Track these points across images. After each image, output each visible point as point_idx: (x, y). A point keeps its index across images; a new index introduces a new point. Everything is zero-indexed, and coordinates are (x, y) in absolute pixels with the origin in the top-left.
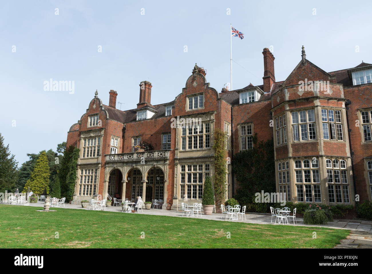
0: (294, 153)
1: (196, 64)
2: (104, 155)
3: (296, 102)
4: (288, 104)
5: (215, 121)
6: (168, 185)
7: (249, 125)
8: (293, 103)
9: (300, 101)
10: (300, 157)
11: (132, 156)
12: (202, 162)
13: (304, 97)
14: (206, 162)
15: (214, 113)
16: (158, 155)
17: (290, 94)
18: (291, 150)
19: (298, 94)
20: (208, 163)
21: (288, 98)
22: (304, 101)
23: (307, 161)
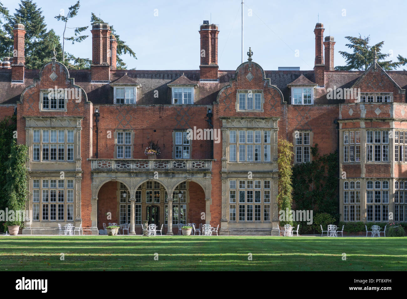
0: (367, 174)
1: (250, 48)
2: (87, 160)
3: (373, 121)
4: (365, 122)
5: (278, 129)
6: (211, 205)
7: (307, 132)
8: (370, 121)
9: (376, 121)
10: (373, 178)
11: (145, 165)
12: (261, 178)
13: (381, 117)
14: (266, 178)
15: (277, 120)
16: (194, 166)
17: (367, 111)
18: (364, 170)
19: (375, 113)
20: (268, 180)
21: (365, 116)
22: (380, 121)
23: (378, 182)
